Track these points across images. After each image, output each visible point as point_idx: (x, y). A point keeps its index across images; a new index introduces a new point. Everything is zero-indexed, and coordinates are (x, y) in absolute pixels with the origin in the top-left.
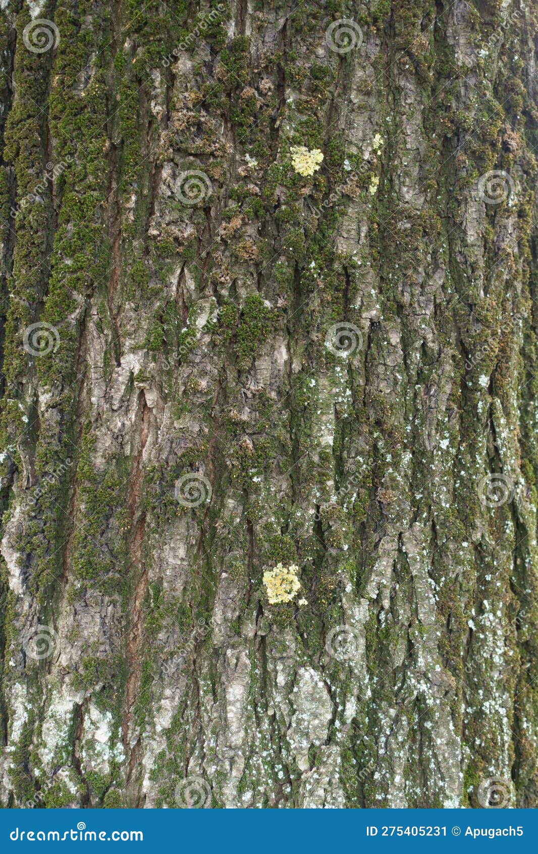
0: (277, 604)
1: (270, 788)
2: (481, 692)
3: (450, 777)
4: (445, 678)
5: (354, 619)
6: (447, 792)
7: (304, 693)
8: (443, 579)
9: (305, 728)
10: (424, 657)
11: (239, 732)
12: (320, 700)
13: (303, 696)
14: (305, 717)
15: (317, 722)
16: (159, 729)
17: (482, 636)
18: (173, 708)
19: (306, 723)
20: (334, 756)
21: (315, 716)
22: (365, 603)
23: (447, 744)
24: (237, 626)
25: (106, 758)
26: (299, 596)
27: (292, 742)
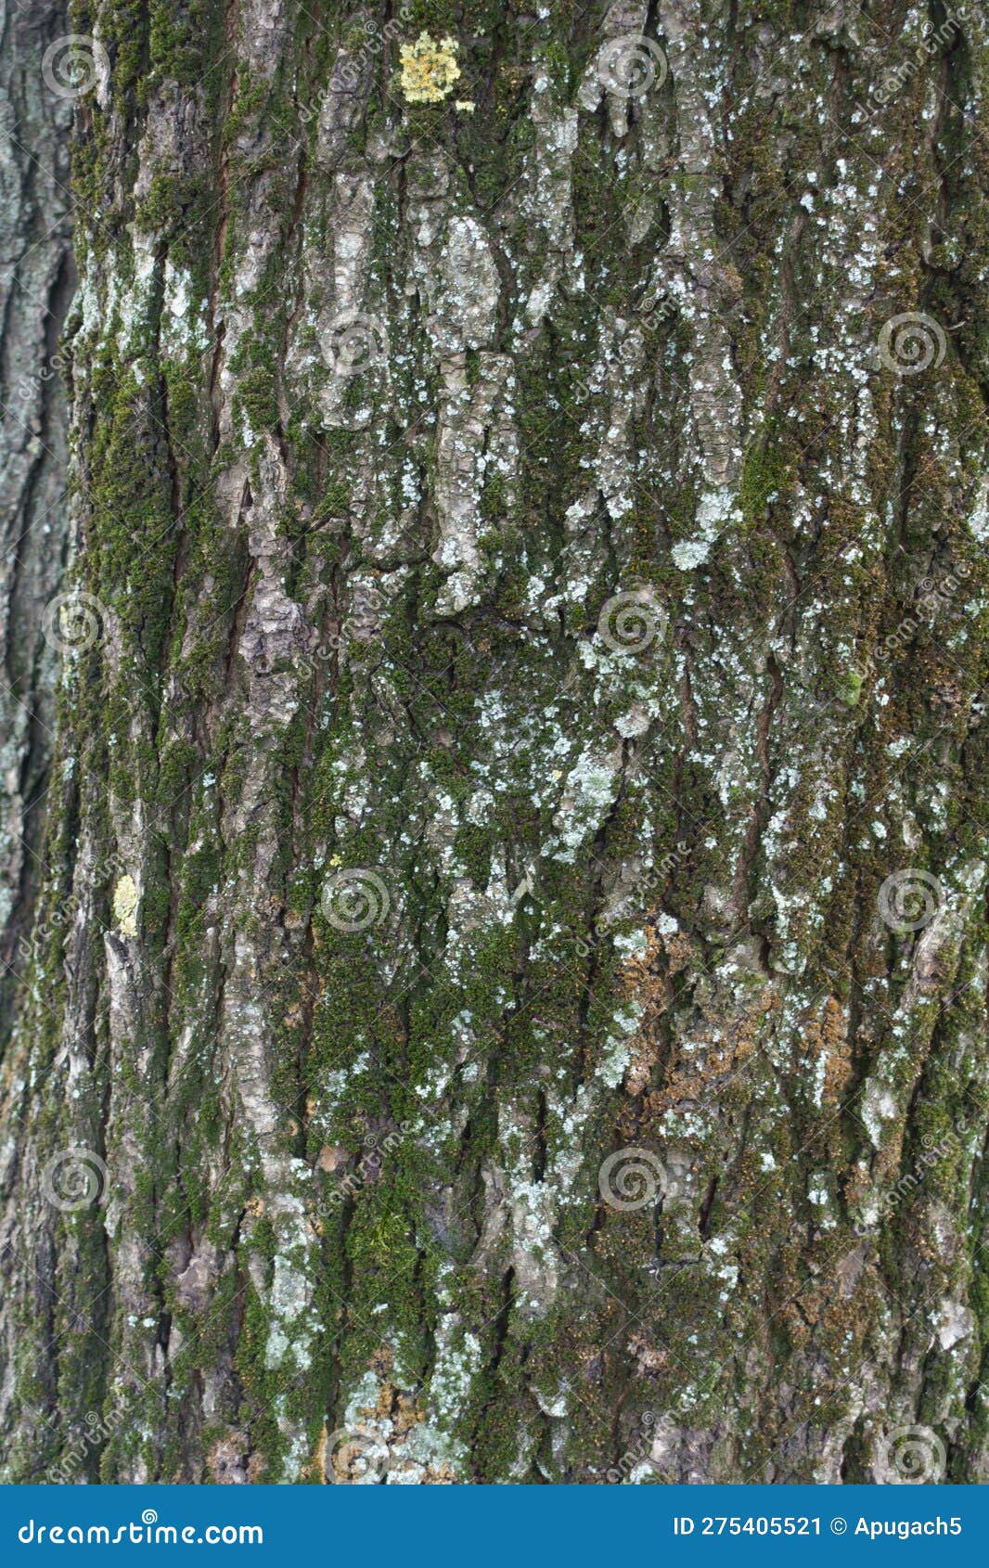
0: (419, 103)
1: (400, 411)
2: (815, 330)
3: (715, 451)
4: (723, 276)
5: (553, 145)
6: (707, 476)
7: (455, 259)
8: (746, 101)
9: (457, 320)
10: (684, 233)
11: (350, 307)
12: (480, 274)
13: (454, 264)
14: (459, 300)
15: (476, 311)
16: (240, 291)
17: (821, 222)
18: (260, 261)
19: (460, 312)
20: (498, 369)
21: (473, 299)
22: (572, 116)
23: (715, 394)
24: (358, 138)
25: (184, 341)
26: (457, 94)
27: (433, 337)
